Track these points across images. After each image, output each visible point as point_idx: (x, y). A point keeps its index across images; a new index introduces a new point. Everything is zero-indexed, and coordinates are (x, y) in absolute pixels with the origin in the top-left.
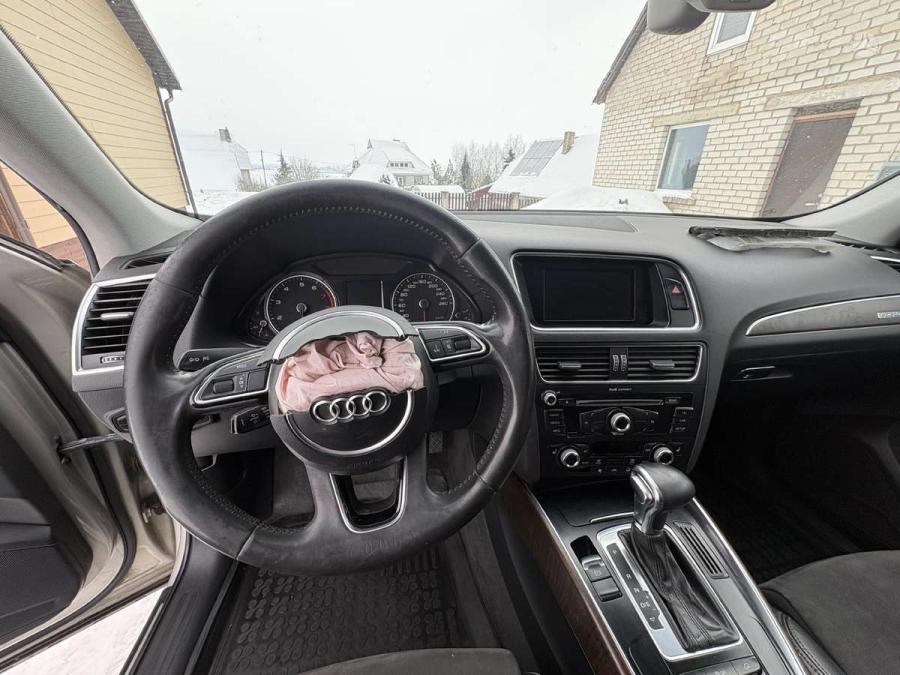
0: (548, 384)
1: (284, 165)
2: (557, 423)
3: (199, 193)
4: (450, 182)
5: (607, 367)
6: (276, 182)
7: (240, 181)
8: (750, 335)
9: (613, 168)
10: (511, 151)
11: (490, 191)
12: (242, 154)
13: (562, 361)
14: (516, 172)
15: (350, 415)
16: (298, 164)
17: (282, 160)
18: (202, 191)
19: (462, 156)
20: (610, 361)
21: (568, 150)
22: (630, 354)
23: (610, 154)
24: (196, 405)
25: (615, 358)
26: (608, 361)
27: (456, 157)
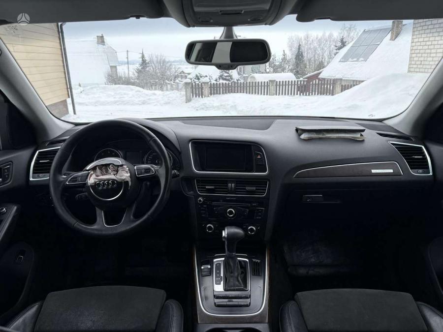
0: (201, 195)
1: (144, 61)
2: (204, 212)
3: (78, 87)
4: (283, 70)
5: (227, 189)
6: (136, 74)
7: (109, 75)
8: (295, 178)
9: (426, 55)
10: (343, 39)
11: (321, 76)
12: (113, 53)
13: (207, 185)
14: (345, 59)
15: (105, 187)
16: (155, 59)
17: (143, 57)
18: (80, 85)
19: (296, 45)
20: (227, 186)
21: (396, 37)
22: (237, 184)
23: (423, 44)
24: (67, 184)
25: (230, 185)
26: (226, 186)
27: (291, 47)
